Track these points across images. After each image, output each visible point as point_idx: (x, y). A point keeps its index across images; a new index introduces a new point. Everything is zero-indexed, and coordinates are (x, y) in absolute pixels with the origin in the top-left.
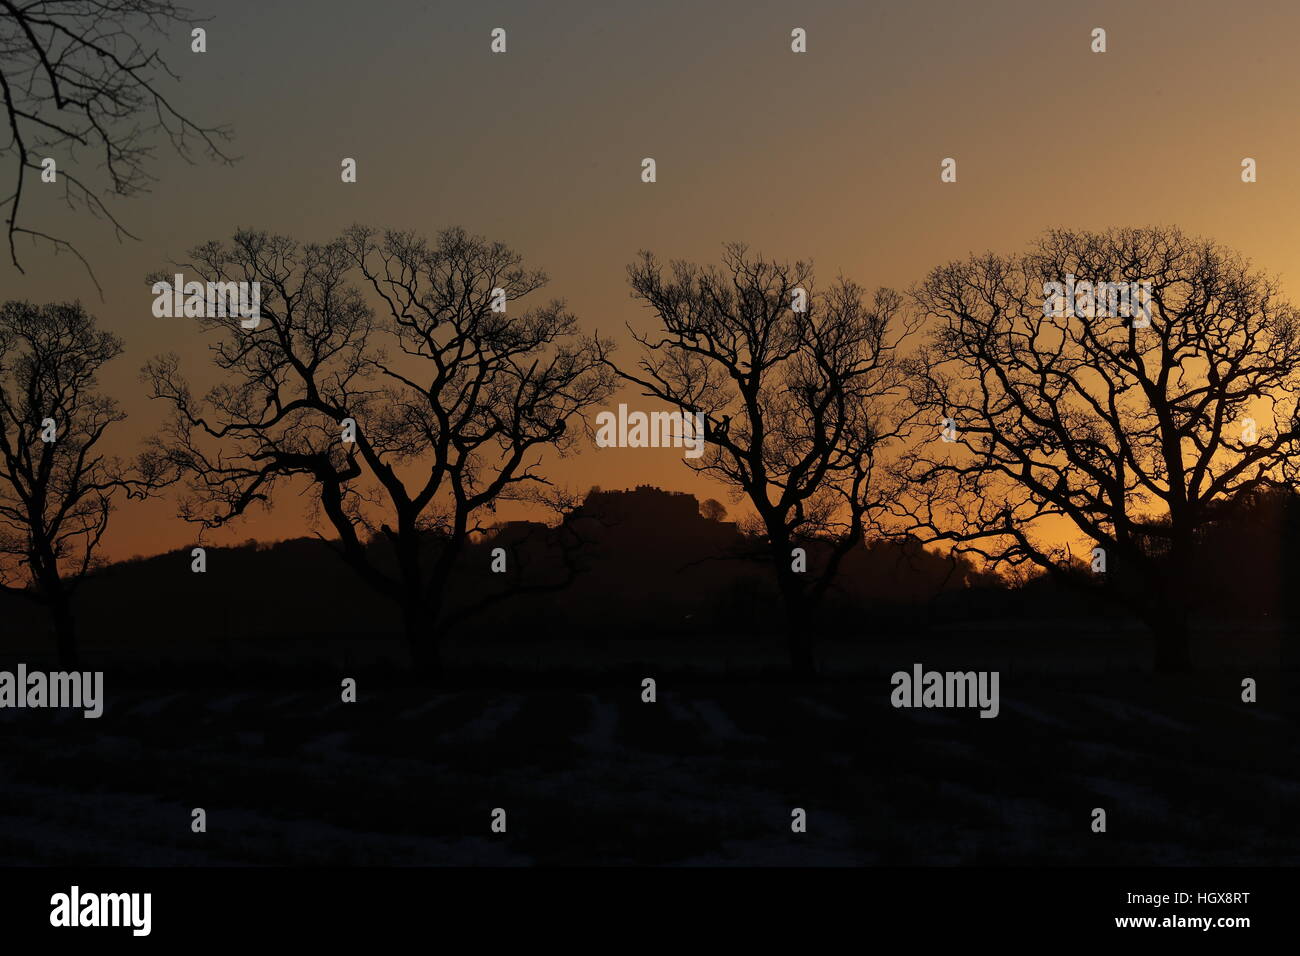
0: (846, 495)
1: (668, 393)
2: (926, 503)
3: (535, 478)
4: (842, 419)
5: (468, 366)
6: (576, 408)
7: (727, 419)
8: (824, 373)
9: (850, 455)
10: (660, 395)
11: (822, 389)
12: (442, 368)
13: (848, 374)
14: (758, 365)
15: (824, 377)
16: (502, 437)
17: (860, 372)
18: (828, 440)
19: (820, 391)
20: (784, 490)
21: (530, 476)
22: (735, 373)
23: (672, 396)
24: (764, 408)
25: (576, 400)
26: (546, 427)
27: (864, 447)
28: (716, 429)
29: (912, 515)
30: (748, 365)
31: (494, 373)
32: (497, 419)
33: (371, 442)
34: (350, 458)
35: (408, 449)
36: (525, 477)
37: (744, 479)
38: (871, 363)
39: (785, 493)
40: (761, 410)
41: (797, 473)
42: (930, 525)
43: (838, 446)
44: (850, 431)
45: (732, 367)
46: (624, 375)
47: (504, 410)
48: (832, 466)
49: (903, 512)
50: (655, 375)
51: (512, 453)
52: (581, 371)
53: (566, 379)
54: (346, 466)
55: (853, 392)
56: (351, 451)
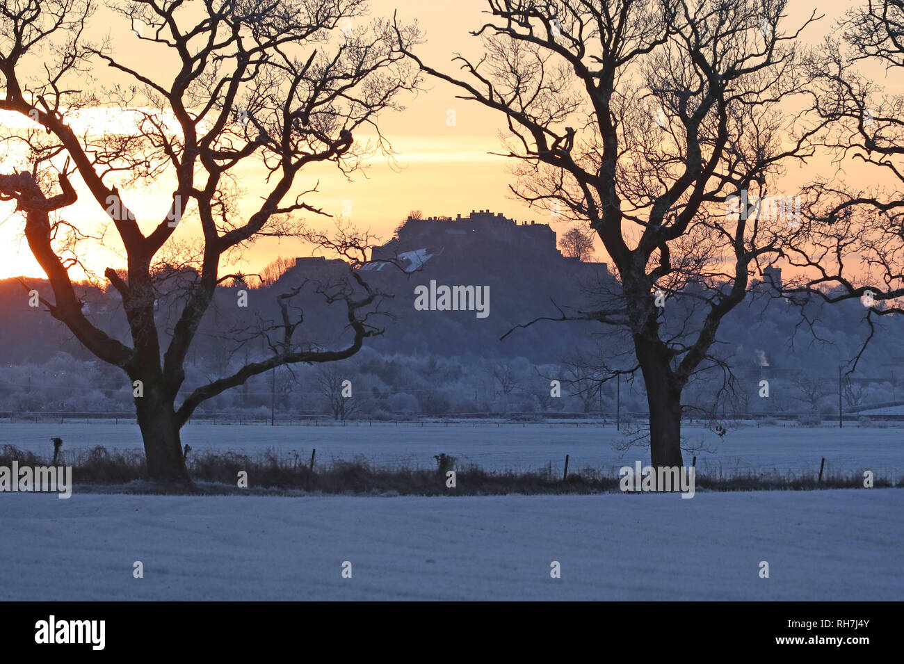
0: (729, 235)
1: (491, 95)
2: (835, 249)
3: (310, 208)
4: (724, 135)
5: (221, 58)
6: (368, 114)
7: (571, 133)
8: (700, 71)
9: (734, 182)
10: (480, 98)
11: (698, 92)
12: (187, 60)
13: (732, 73)
14: (611, 61)
15: (701, 76)
16: (269, 154)
17: (749, 70)
18: (704, 161)
19: (695, 94)
20: (644, 228)
21: (304, 205)
22: (582, 71)
23: (497, 100)
24: (619, 119)
25: (366, 105)
26: (327, 141)
27: (754, 171)
28: (555, 145)
29: (816, 265)
30: (599, 61)
31: (257, 68)
32: (262, 129)
33: (91, 158)
34: (63, 179)
35: (142, 169)
36: (297, 207)
37: (592, 213)
38: (763, 59)
39: (645, 234)
40: (616, 121)
41: (661, 204)
42: (838, 278)
43: (717, 170)
44: (733, 151)
45: (576, 62)
46: (432, 72)
47: (270, 117)
48: (711, 197)
49: (803, 261)
50: (473, 71)
51: (280, 175)
52: (374, 68)
53: (355, 77)
54: (58, 190)
55: (738, 97)
56: (65, 170)
